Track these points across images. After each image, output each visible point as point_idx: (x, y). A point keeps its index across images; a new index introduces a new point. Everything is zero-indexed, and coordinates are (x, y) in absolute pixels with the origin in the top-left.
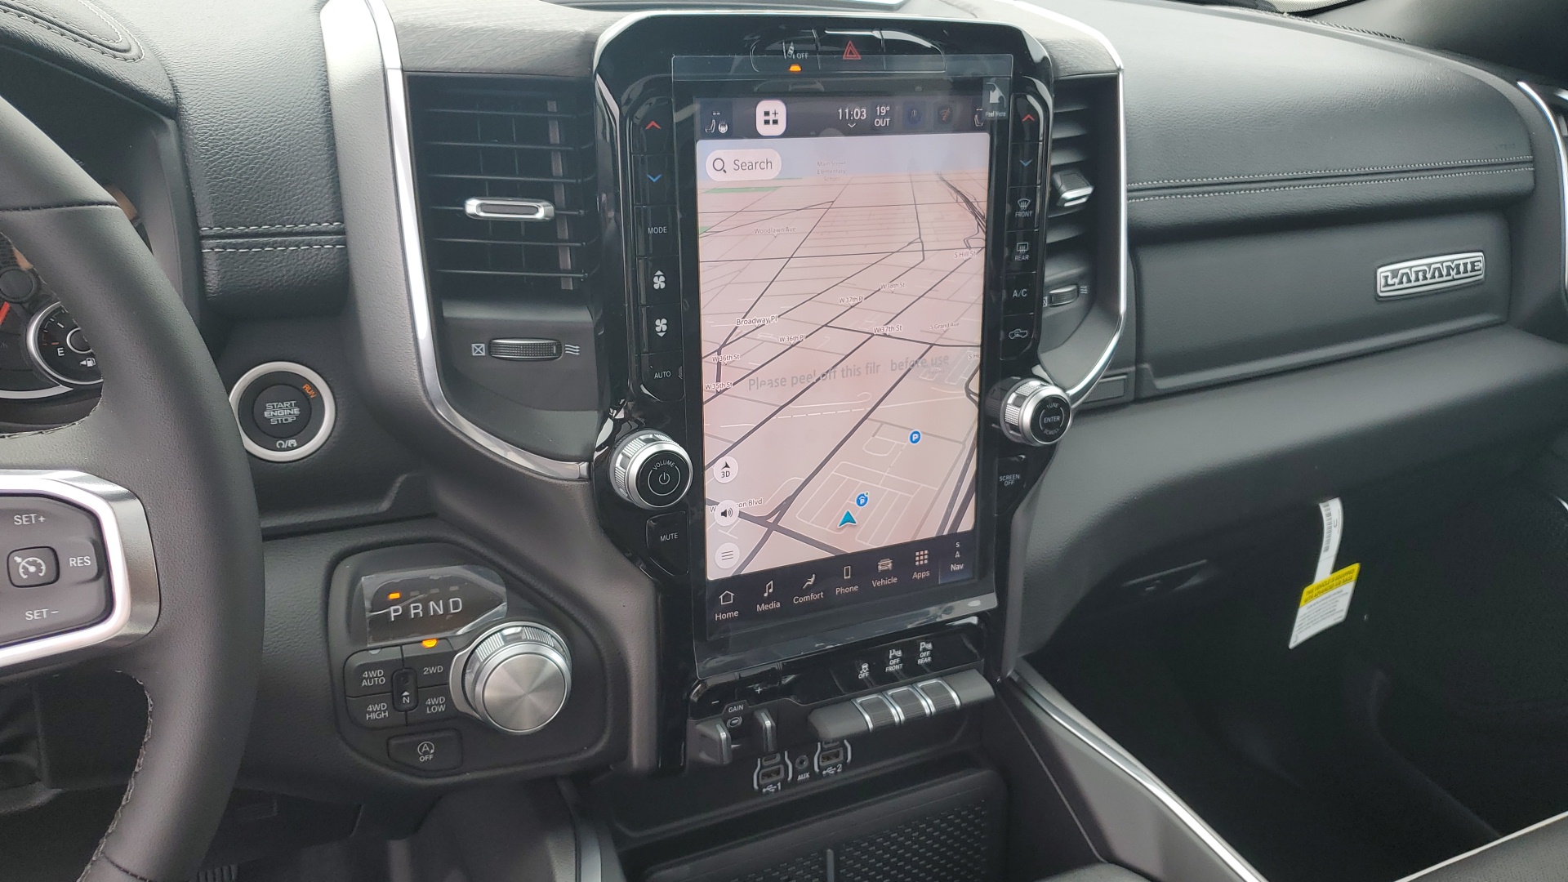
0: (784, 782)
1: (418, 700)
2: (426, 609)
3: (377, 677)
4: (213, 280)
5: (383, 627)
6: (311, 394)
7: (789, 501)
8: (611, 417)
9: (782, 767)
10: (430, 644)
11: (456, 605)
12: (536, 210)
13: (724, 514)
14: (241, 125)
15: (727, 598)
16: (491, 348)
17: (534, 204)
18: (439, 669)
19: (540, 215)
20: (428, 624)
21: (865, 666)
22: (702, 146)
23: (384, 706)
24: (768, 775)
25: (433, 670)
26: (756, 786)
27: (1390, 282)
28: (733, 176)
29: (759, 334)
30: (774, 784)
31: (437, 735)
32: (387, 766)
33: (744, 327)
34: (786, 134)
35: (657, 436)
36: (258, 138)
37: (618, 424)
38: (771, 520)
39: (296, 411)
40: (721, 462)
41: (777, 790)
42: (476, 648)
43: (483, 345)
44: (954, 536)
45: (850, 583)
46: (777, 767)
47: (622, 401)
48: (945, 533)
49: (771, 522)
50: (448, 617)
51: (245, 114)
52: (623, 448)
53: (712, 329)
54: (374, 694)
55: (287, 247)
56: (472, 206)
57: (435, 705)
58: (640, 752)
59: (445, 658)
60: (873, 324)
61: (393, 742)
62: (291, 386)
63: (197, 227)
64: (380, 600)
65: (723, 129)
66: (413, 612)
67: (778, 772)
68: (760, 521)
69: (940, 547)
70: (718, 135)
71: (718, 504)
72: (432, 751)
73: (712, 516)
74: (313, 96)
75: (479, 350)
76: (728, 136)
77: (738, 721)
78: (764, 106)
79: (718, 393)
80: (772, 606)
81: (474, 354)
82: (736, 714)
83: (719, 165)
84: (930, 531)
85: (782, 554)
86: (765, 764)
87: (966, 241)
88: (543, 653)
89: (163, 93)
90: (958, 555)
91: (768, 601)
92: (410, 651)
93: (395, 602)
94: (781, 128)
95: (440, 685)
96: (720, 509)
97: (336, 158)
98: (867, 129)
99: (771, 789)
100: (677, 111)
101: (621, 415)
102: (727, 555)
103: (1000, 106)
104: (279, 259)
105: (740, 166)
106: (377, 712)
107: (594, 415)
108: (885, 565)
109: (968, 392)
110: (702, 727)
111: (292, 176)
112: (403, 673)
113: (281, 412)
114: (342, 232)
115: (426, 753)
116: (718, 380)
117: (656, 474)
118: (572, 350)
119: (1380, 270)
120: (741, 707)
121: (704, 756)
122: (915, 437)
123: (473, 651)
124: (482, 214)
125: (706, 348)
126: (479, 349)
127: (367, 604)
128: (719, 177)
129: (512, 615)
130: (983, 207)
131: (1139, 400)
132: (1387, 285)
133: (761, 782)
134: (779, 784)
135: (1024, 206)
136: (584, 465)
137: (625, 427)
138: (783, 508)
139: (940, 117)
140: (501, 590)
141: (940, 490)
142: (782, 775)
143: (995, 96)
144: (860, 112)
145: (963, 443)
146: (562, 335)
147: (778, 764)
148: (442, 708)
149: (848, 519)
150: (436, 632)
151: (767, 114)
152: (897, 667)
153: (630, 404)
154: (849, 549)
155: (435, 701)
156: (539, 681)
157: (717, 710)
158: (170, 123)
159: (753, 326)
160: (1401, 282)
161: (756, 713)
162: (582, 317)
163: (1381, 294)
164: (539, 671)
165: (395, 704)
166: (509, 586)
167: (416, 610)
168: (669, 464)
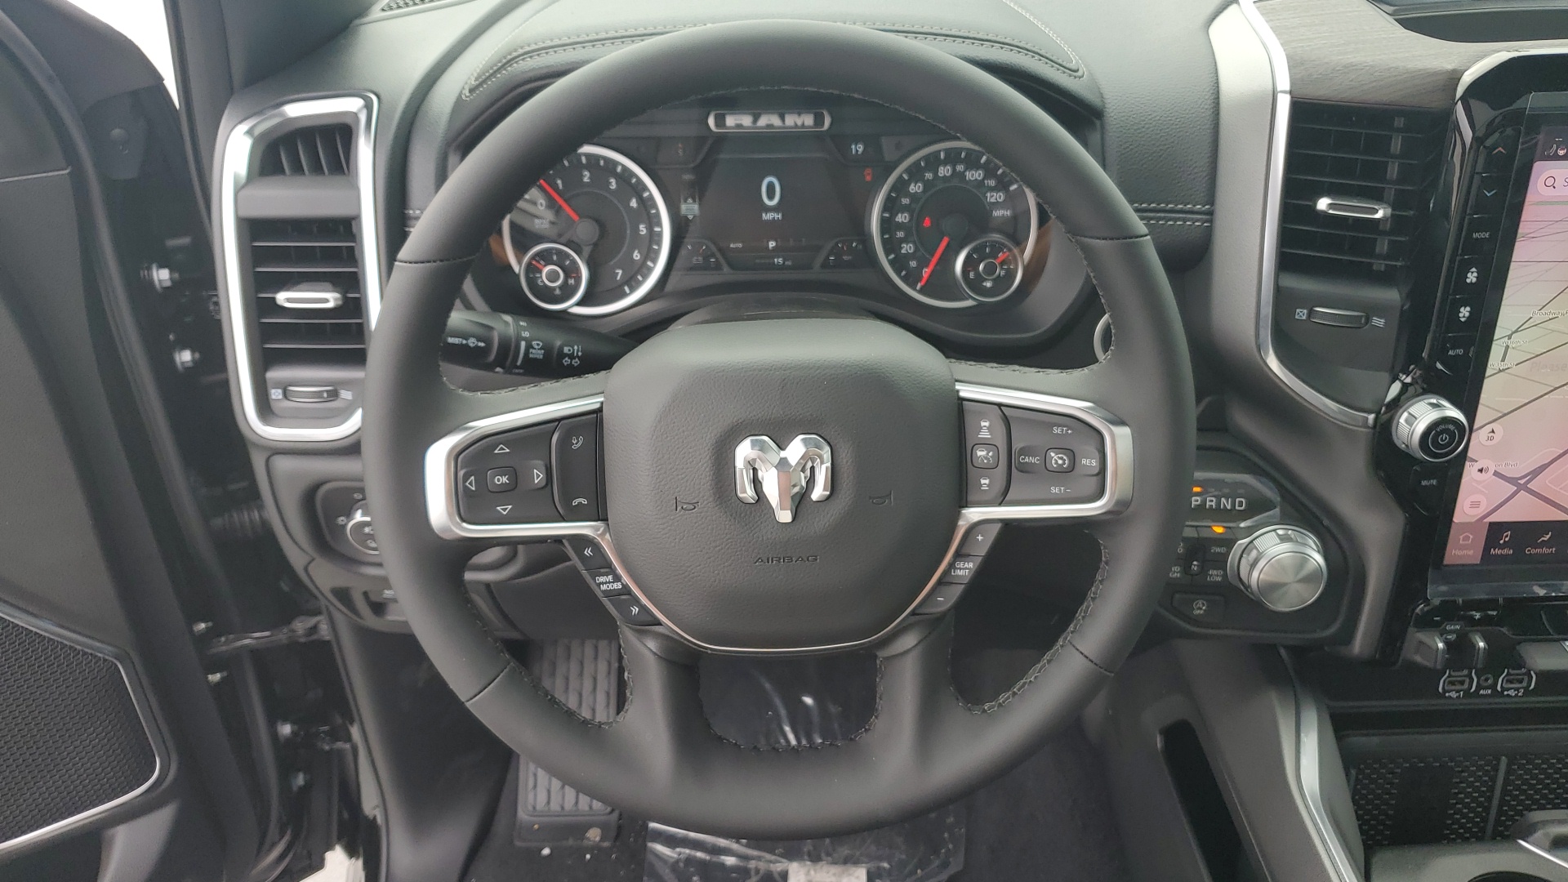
0: (1467, 693)
1: (1202, 569)
2: (1218, 503)
7: (1544, 467)
8: (1400, 380)
9: (1467, 680)
10: (1219, 530)
11: (1241, 504)
12: (1376, 211)
13: (1481, 471)
14: (1147, 126)
15: (1467, 538)
16: (1311, 313)
17: (1376, 207)
18: (1223, 550)
19: (1380, 215)
20: (1219, 514)
23: (1180, 569)
24: (1452, 683)
25: (1218, 550)
26: (1440, 690)
29: (1549, 325)
30: (1458, 691)
31: (1210, 597)
32: (1171, 612)
35: (1441, 402)
36: (1158, 136)
37: (1405, 386)
38: (1522, 482)
40: (1487, 427)
41: (1458, 697)
42: (1254, 540)
43: (1305, 311)
46: (1463, 678)
47: (1412, 367)
50: (1234, 512)
51: (1150, 117)
52: (1408, 408)
54: (1175, 559)
55: (1167, 222)
56: (1323, 204)
57: (1215, 575)
59: (1229, 543)
61: (1177, 596)
65: (1559, 153)
66: (1208, 503)
67: (1462, 683)
68: (1513, 481)
70: (1553, 158)
71: (1477, 461)
72: (1204, 608)
73: (1470, 473)
74: (1206, 107)
75: (1301, 314)
76: (1561, 158)
77: (1452, 637)
79: (1501, 371)
80: (1506, 551)
81: (1297, 317)
82: (1451, 632)
83: (1549, 182)
85: (1525, 511)
86: (1453, 674)
88: (1308, 553)
91: (1503, 546)
92: (1205, 534)
93: (1197, 494)
95: (1221, 562)
96: (1478, 466)
97: (1217, 156)
99: (1454, 695)
101: (1408, 380)
102: (1475, 505)
104: (1159, 230)
106: (1175, 572)
107: (1386, 376)
110: (1422, 636)
111: (1180, 168)
112: (1196, 548)
114: (1211, 213)
115: (1200, 608)
116: (1503, 360)
117: (1438, 434)
118: (1378, 322)
120: (1458, 627)
121: (1418, 659)
123: (1251, 542)
124: (1331, 212)
125: (1499, 333)
129: (1285, 520)
133: (1446, 688)
134: (1462, 693)
136: (1371, 417)
137: (1411, 389)
138: (1535, 473)
140: (1277, 498)
142: (1466, 686)
146: (1371, 310)
147: (1465, 676)
148: (1219, 579)
150: (1224, 522)
153: (1419, 373)
155: (1215, 572)
157: (1437, 625)
158: (1096, 121)
159: (1547, 317)
161: (1471, 635)
162: (1391, 296)
165: (1186, 569)
166: (1282, 496)
167: (1211, 502)
168: (1451, 427)
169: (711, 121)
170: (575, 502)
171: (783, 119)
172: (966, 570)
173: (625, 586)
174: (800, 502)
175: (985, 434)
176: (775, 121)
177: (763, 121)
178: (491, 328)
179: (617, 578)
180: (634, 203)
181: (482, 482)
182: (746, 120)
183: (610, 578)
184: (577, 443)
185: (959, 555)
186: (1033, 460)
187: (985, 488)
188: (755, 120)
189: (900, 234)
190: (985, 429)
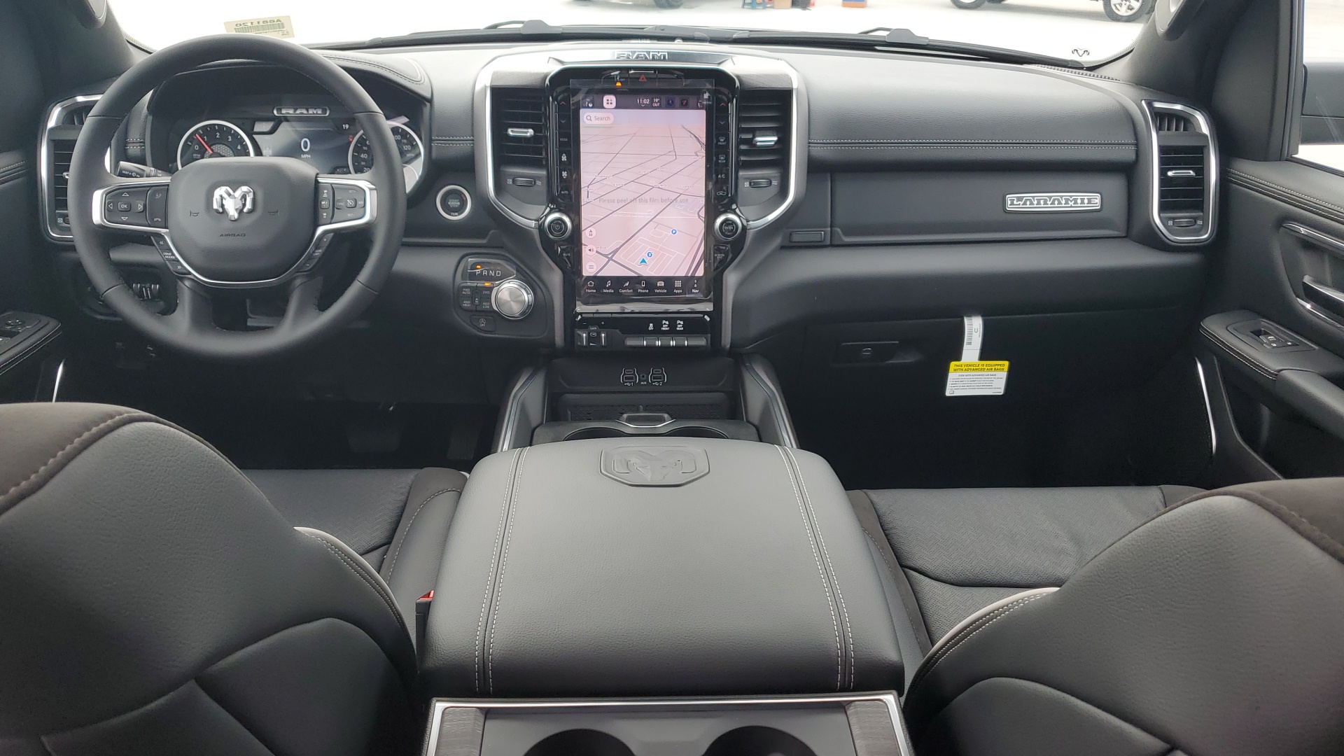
0: (634, 383)
1: (480, 303)
2: (488, 273)
3: (468, 292)
4: (434, 155)
5: (473, 277)
6: (464, 198)
7: (618, 249)
8: (549, 207)
10: (487, 284)
11: (499, 274)
13: (590, 250)
15: (591, 284)
16: (514, 181)
17: (527, 131)
18: (489, 293)
19: (529, 134)
20: (489, 278)
21: (651, 325)
22: (582, 111)
23: (469, 302)
24: (627, 378)
25: (486, 292)
27: (1015, 203)
28: (594, 122)
29: (605, 182)
30: (630, 383)
31: (486, 317)
32: (470, 325)
33: (598, 178)
34: (617, 107)
37: (551, 209)
38: (610, 256)
39: (459, 203)
40: (589, 230)
41: (631, 385)
42: (501, 287)
44: (693, 277)
45: (644, 288)
46: (632, 376)
47: (553, 202)
48: (689, 275)
49: (610, 257)
50: (495, 277)
53: (586, 178)
54: (466, 297)
55: (456, 145)
56: (510, 131)
57: (486, 306)
58: (559, 339)
59: (491, 289)
60: (653, 182)
61: (472, 317)
62: (459, 195)
63: (431, 137)
64: (474, 266)
65: (590, 105)
66: (483, 273)
67: (632, 378)
68: (606, 256)
69: (688, 281)
70: (588, 107)
71: (587, 246)
72: (485, 323)
73: (585, 250)
76: (592, 107)
77: (595, 334)
78: (606, 98)
79: (587, 203)
80: (610, 291)
81: (508, 183)
82: (594, 331)
83: (589, 118)
84: (682, 273)
85: (613, 271)
86: (626, 373)
87: (696, 153)
89: (428, 95)
90: (696, 286)
91: (608, 289)
92: (480, 285)
93: (478, 268)
94: (614, 105)
95: (488, 299)
96: (588, 248)
98: (650, 107)
99: (628, 384)
100: (573, 97)
101: (552, 207)
102: (591, 267)
103: (708, 99)
104: (453, 149)
105: (597, 119)
106: (467, 304)
107: (544, 206)
108: (661, 284)
109: (699, 216)
110: (579, 332)
112: (476, 291)
113: (454, 203)
114: (473, 139)
115: (482, 323)
116: (588, 197)
117: (555, 225)
118: (539, 183)
119: (1008, 196)
120: (596, 328)
122: (674, 232)
124: (513, 134)
125: (583, 185)
126: (510, 181)
127: (469, 268)
128: (588, 122)
130: (704, 140)
131: (833, 245)
132: (1012, 204)
133: (624, 381)
134: (632, 383)
135: (722, 140)
136: (537, 223)
138: (615, 252)
139: (682, 103)
140: (515, 272)
141: (686, 257)
142: (634, 380)
143: (706, 96)
144: (647, 101)
145: (697, 237)
146: (535, 178)
147: (632, 374)
148: (488, 307)
149: (643, 261)
150: (490, 281)
151: (608, 100)
152: (667, 329)
154: (644, 274)
155: (486, 304)
156: (518, 299)
157: (586, 327)
158: (428, 104)
159: (601, 178)
160: (1025, 204)
161: (602, 332)
162: (543, 172)
163: (1008, 209)
164: (518, 296)
165: (473, 302)
166: (517, 271)
167: (485, 273)
168: (559, 222)
169: (275, 112)
170: (155, 219)
171: (308, 111)
172: (319, 253)
173: (176, 258)
174: (241, 212)
175: (325, 195)
176: (305, 112)
177: (298, 112)
178: (143, 170)
179: (173, 255)
180: (239, 147)
181: (115, 205)
182: (291, 111)
183: (170, 254)
184: (158, 196)
185: (317, 247)
186: (342, 204)
187: (325, 217)
188: (295, 112)
189: (363, 163)
190: (325, 194)
